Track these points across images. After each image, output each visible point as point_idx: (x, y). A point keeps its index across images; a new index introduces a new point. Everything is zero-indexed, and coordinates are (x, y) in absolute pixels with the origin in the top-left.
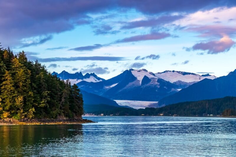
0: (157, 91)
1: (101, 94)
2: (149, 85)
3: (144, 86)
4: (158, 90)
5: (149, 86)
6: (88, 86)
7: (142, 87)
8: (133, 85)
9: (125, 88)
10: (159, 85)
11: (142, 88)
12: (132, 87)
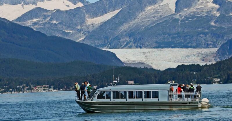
0: (213, 24)
1: (80, 39)
2: (195, 10)
3: (183, 13)
4: (215, 22)
5: (194, 12)
6: (48, 19)
7: (177, 16)
8: (157, 12)
9: (137, 21)
10: (218, 10)
11: (178, 20)
12: (154, 17)
